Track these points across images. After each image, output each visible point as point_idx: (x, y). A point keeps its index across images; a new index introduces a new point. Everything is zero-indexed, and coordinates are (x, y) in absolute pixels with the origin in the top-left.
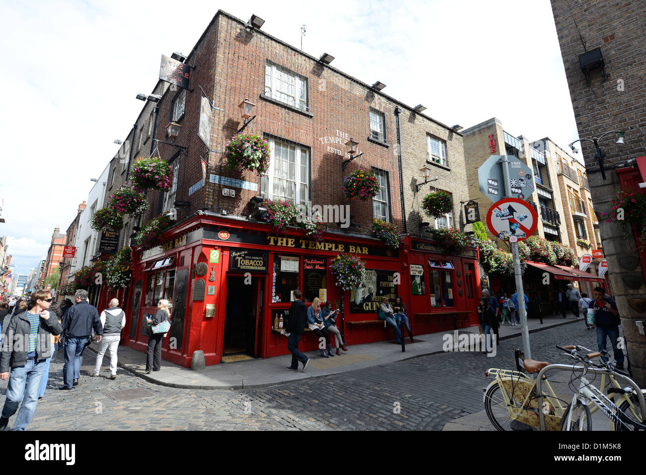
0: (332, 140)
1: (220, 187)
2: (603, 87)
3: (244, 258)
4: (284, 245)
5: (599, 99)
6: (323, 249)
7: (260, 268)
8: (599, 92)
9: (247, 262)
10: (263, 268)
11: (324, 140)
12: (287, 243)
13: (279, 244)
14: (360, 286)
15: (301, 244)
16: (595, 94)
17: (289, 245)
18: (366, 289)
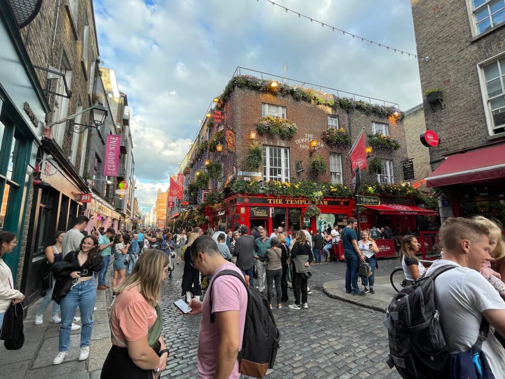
0: (303, 140)
1: (243, 176)
2: (441, 112)
3: (257, 211)
4: (277, 203)
5: (439, 120)
6: (299, 203)
7: (265, 215)
8: (439, 115)
9: (258, 212)
10: (267, 215)
11: (297, 142)
12: (278, 202)
13: (274, 202)
14: (323, 223)
15: (286, 202)
16: (437, 116)
17: (280, 203)
18: (327, 225)
